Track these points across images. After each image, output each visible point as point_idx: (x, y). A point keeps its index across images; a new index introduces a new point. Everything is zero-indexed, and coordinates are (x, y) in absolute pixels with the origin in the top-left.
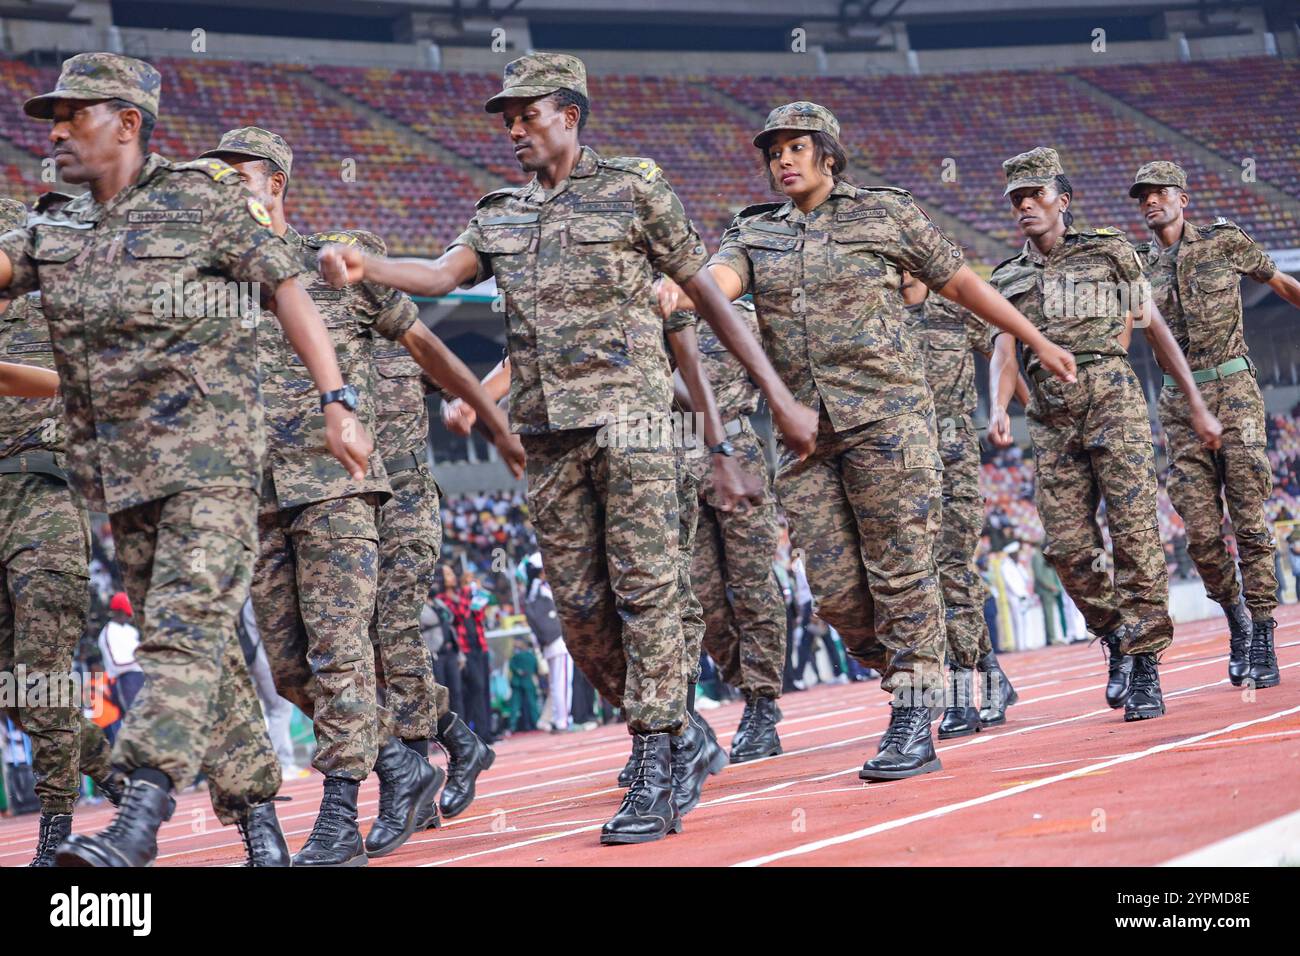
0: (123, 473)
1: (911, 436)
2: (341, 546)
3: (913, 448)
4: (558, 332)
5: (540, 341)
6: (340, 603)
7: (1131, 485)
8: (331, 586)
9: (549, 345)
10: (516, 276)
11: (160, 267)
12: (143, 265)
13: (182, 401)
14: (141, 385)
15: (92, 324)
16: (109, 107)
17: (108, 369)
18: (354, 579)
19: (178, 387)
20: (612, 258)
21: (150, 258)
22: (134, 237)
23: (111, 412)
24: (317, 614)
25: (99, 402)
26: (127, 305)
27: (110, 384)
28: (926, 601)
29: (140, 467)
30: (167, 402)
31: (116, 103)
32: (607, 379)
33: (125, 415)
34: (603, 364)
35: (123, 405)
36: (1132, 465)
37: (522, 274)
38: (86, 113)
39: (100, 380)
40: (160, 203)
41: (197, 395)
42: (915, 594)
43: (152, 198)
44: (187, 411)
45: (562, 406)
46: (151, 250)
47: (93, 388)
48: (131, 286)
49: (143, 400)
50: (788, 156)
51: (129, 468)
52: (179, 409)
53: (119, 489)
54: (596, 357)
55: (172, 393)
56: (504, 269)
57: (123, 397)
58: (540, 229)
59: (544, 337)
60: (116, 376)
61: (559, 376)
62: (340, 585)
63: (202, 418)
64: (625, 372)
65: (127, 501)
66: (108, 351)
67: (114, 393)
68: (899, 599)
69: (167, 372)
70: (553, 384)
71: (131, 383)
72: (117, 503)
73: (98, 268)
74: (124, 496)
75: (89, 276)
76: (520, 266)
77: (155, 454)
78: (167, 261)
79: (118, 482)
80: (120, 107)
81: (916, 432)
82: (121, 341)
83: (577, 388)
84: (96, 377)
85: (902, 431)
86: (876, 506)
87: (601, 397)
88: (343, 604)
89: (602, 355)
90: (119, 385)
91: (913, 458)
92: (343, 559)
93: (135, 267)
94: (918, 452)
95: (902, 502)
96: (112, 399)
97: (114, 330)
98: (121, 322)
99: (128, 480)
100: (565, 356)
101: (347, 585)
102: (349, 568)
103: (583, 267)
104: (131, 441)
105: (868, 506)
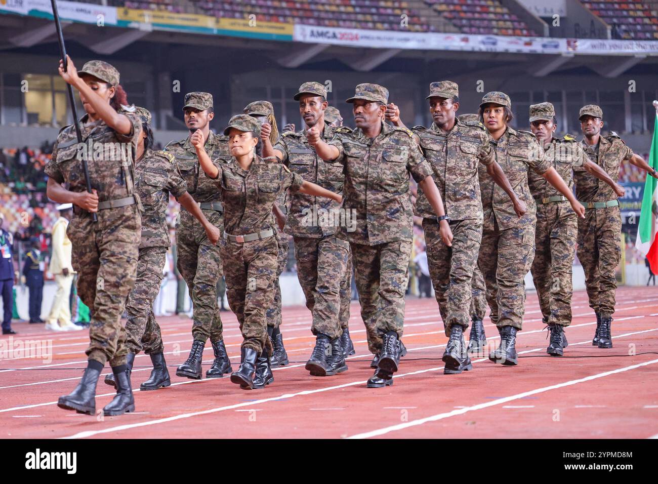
0: (376, 233)
1: (528, 232)
2: (339, 250)
3: (527, 236)
4: (454, 184)
5: (446, 187)
6: (334, 270)
7: (566, 252)
8: (333, 264)
9: (450, 189)
10: (437, 159)
11: (395, 165)
12: (389, 163)
13: (397, 211)
14: (385, 204)
15: (371, 181)
16: (377, 104)
17: (373, 197)
18: (342, 263)
19: (397, 206)
20: (473, 160)
21: (392, 161)
22: (386, 153)
23: (373, 212)
24: (325, 273)
25: (369, 208)
26: (384, 177)
27: (375, 202)
28: (518, 292)
29: (383, 231)
30: (392, 210)
31: (380, 103)
32: (469, 203)
33: (377, 213)
34: (468, 197)
35: (377, 210)
36: (568, 245)
37: (440, 159)
38: (370, 105)
39: (370, 200)
40: (393, 142)
41: (402, 209)
42: (514, 288)
43: (390, 140)
44: (398, 214)
45: (452, 211)
46: (392, 159)
47: (367, 203)
48: (385, 171)
49: (384, 208)
50: (493, 114)
51: (379, 231)
52: (395, 213)
53: (374, 237)
54: (465, 194)
55: (395, 208)
56: (433, 156)
57: (378, 207)
58: (447, 143)
59: (448, 185)
60: (377, 200)
61: (452, 200)
62: (336, 264)
63: (403, 217)
64: (475, 201)
65: (377, 242)
66: (374, 191)
67: (375, 205)
68: (508, 289)
69: (394, 200)
70: (450, 203)
71: (382, 203)
72: (374, 243)
73: (372, 162)
74: (376, 240)
75: (368, 164)
76: (439, 156)
77: (389, 227)
78: (397, 163)
79: (374, 235)
80: (380, 104)
81: (530, 231)
82: (379, 188)
83: (458, 205)
84: (369, 199)
85: (525, 229)
86: (507, 254)
87: (466, 209)
88: (336, 271)
89: (468, 194)
90: (377, 203)
91: (526, 240)
92: (339, 255)
93: (387, 164)
94: (529, 238)
95: (517, 255)
96: (374, 207)
97: (377, 184)
98: (381, 182)
99: (378, 235)
100: (455, 194)
101: (338, 265)
102: (341, 259)
103: (463, 161)
104: (379, 222)
105: (504, 253)
